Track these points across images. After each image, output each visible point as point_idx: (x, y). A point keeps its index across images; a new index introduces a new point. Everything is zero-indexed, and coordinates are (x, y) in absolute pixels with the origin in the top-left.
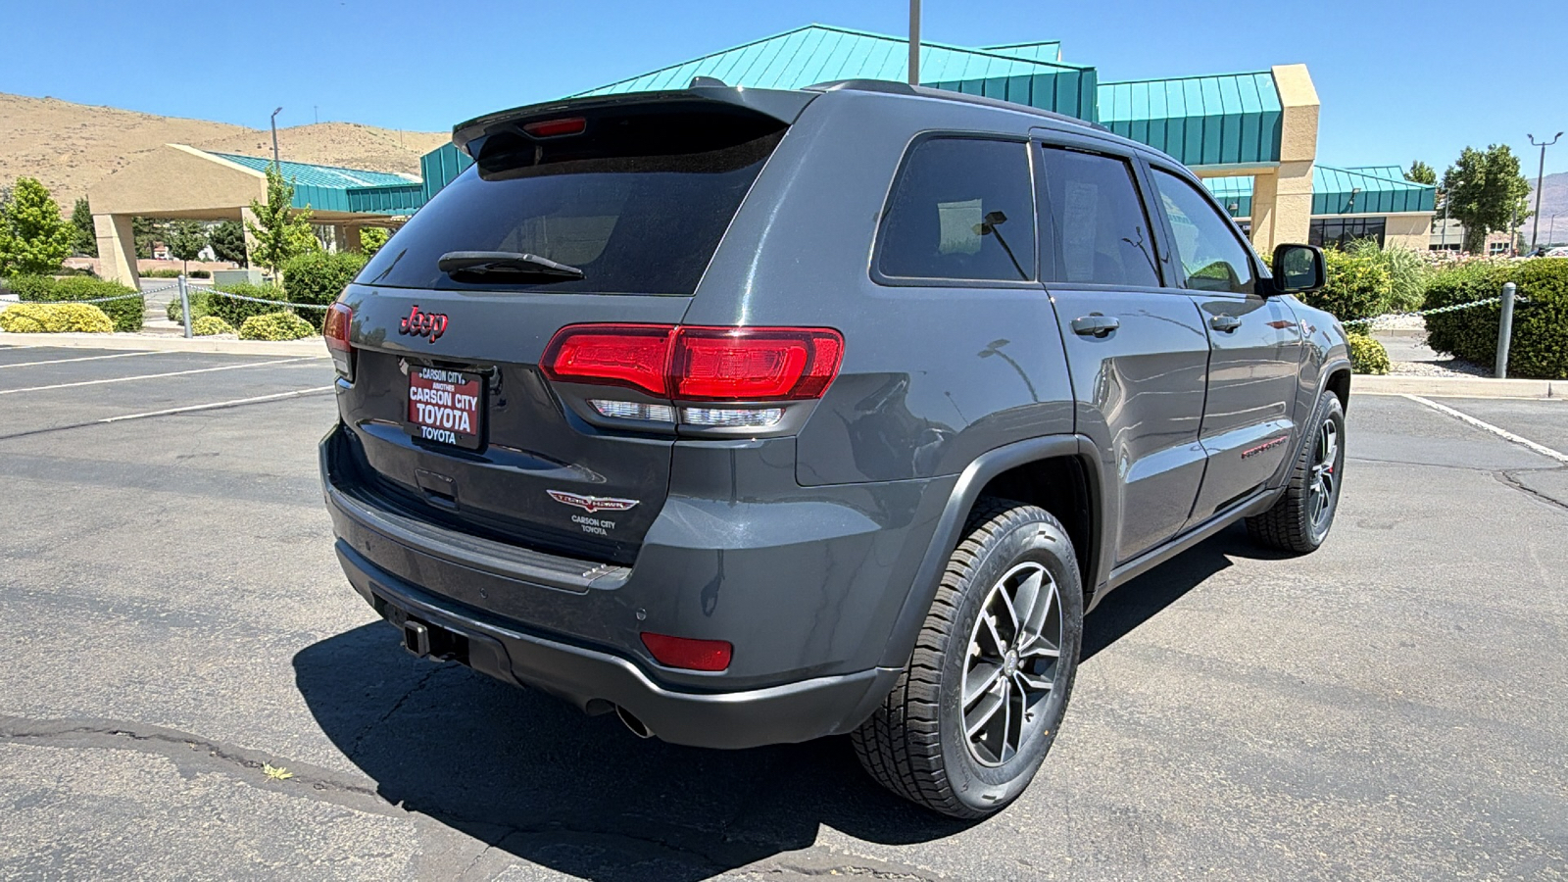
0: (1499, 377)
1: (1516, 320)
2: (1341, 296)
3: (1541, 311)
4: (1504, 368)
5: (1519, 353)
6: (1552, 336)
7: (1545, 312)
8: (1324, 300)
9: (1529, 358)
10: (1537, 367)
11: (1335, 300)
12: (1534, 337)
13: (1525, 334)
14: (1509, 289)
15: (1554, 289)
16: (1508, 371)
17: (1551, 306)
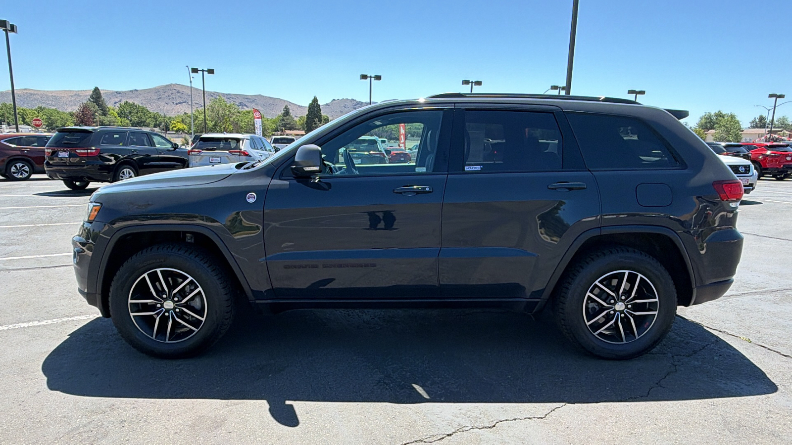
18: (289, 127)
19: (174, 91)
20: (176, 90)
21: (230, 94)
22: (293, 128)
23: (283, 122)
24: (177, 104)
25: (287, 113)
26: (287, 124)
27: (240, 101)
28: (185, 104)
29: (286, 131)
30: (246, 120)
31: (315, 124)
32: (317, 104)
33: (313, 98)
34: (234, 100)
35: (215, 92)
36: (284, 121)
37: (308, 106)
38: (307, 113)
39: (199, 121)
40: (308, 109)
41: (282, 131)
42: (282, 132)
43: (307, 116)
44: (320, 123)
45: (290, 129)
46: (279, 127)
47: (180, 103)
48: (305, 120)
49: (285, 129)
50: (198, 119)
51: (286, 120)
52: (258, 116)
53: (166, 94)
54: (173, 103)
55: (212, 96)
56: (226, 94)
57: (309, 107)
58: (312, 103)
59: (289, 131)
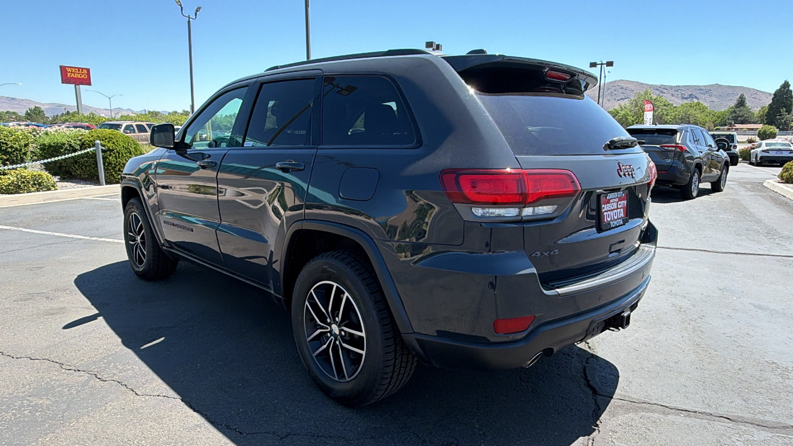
0: (103, 185)
1: (103, 158)
2: (16, 149)
3: (112, 153)
4: (104, 180)
5: (108, 173)
6: (119, 164)
7: (114, 153)
8: (9, 151)
9: (112, 175)
10: (117, 179)
11: (14, 151)
12: (113, 165)
13: (108, 164)
14: (98, 143)
15: (114, 143)
16: (106, 181)
17: (115, 151)
18: (741, 120)
19: (618, 87)
20: (620, 86)
21: (679, 86)
22: (747, 120)
23: (734, 115)
24: (618, 100)
25: (741, 103)
26: (739, 116)
27: (690, 93)
28: (627, 100)
29: (735, 125)
30: (673, 114)
31: (780, 115)
32: (788, 90)
33: (783, 82)
34: (683, 92)
35: (662, 85)
36: (736, 113)
37: (773, 92)
38: (771, 101)
39: (619, 116)
40: (773, 96)
41: (731, 124)
42: (730, 126)
43: (769, 105)
44: (789, 114)
45: (742, 123)
46: (728, 121)
47: (621, 99)
48: (767, 110)
49: (735, 123)
50: (619, 114)
51: (738, 112)
52: (649, 109)
53: (609, 91)
54: (615, 99)
55: (657, 90)
56: (674, 87)
57: (775, 95)
58: (780, 89)
59: (741, 125)
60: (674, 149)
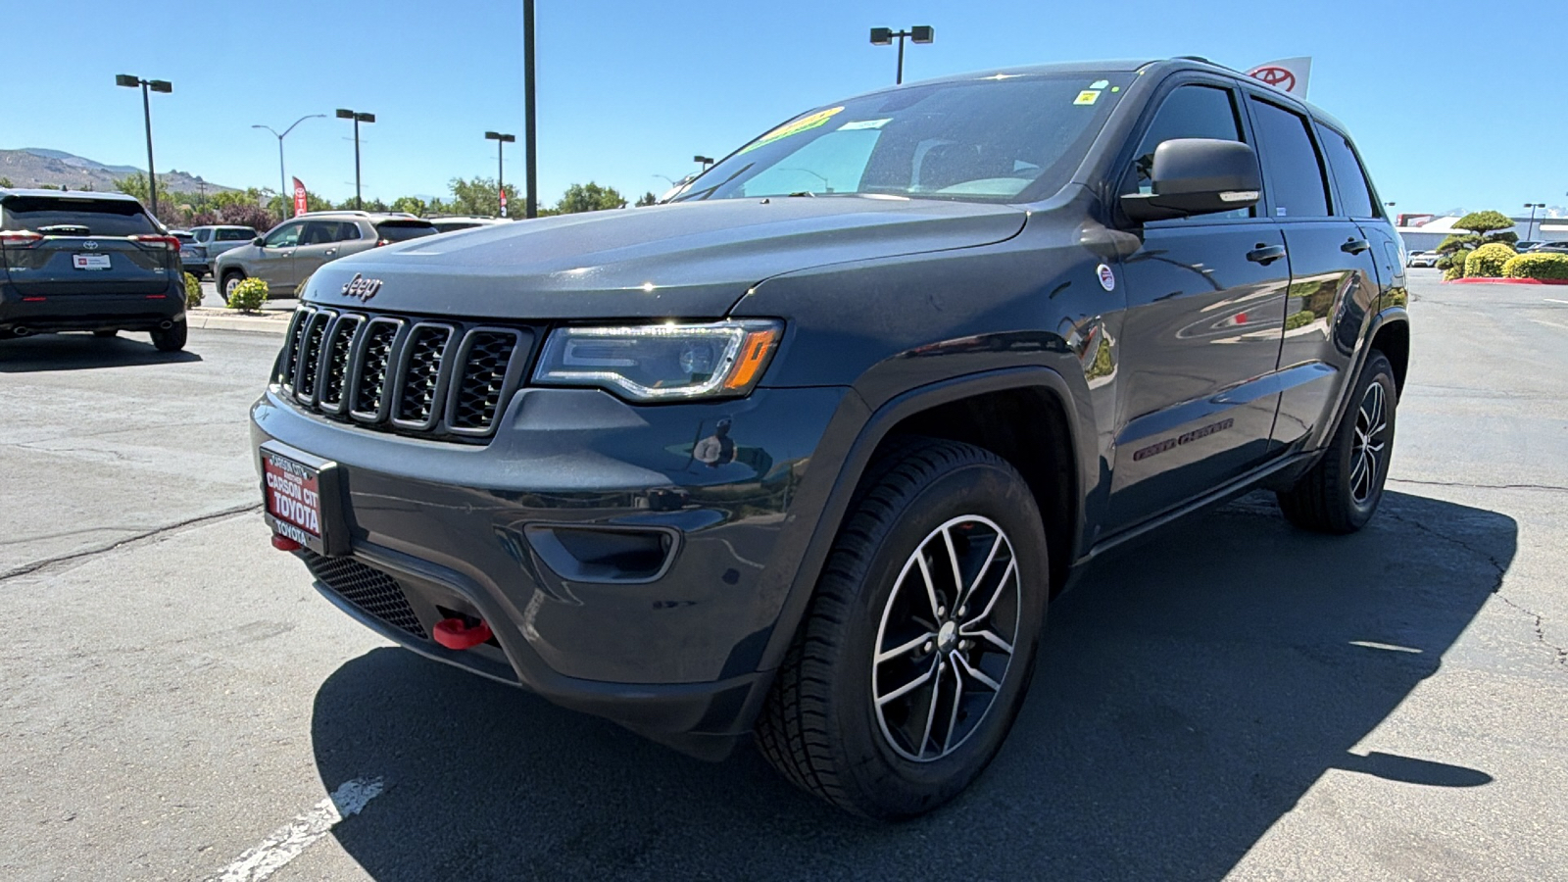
60: (162, 245)
